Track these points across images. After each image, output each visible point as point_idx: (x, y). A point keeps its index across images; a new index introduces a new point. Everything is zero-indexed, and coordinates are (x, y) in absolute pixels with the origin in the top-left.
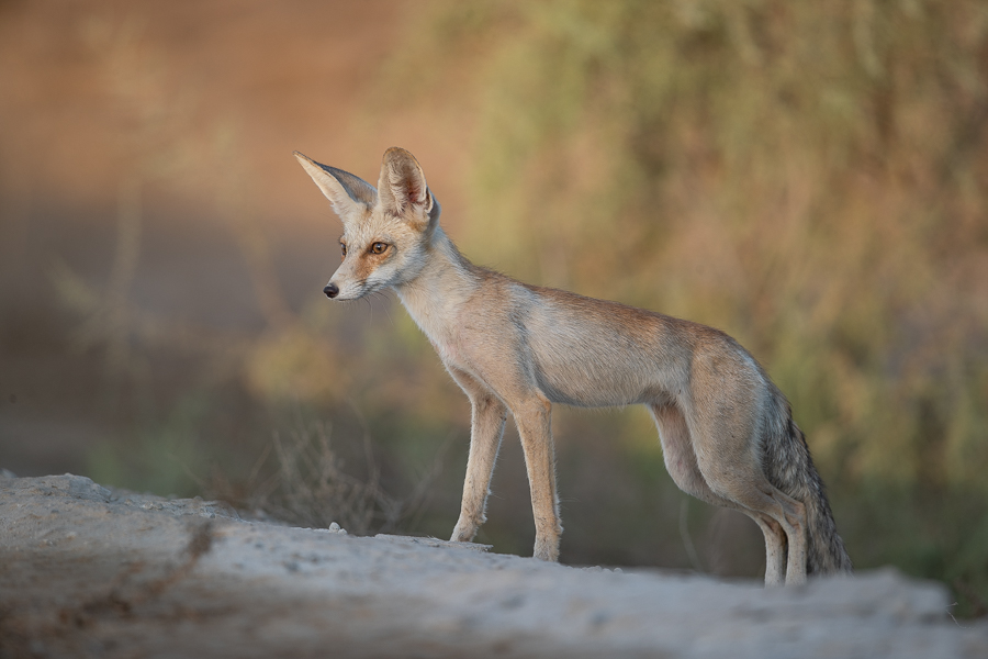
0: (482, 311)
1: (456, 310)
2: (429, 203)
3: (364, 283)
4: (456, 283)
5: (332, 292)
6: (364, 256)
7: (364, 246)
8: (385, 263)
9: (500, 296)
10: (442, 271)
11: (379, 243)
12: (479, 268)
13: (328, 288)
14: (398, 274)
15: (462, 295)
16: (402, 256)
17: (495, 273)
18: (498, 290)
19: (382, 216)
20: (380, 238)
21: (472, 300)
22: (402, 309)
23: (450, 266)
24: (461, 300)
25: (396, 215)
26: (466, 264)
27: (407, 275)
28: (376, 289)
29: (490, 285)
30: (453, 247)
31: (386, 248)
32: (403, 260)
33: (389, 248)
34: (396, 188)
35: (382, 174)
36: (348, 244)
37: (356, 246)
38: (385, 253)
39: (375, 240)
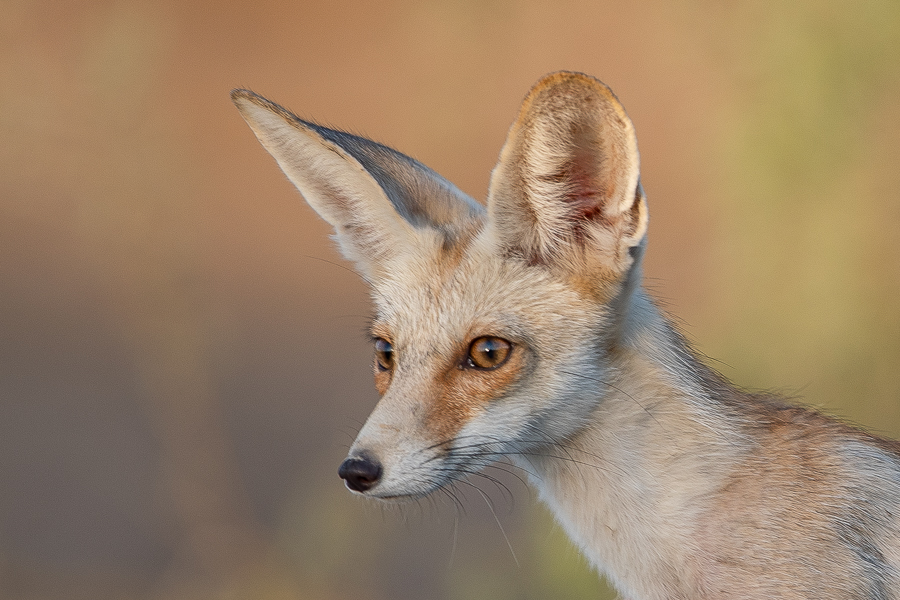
0: (763, 515)
1: (692, 512)
2: (636, 219)
3: (447, 450)
4: (688, 440)
5: (363, 475)
6: (445, 377)
7: (446, 346)
8: (504, 396)
9: (811, 475)
10: (650, 411)
11: (489, 339)
12: (754, 399)
13: (354, 463)
14: (537, 422)
15: (706, 471)
16: (552, 373)
17: (799, 411)
18: (805, 457)
19: (497, 263)
20: (490, 323)
21: (732, 485)
22: (545, 516)
23: (672, 395)
24: (704, 484)
25: (535, 260)
26: (715, 386)
27: (560, 426)
28: (478, 466)
29: (782, 444)
30: (678, 340)
31: (510, 351)
32: (553, 383)
33: (518, 353)
34: (548, 187)
35: (506, 152)
36: (398, 341)
37: (424, 348)
38: (507, 369)
39: (479, 331)
